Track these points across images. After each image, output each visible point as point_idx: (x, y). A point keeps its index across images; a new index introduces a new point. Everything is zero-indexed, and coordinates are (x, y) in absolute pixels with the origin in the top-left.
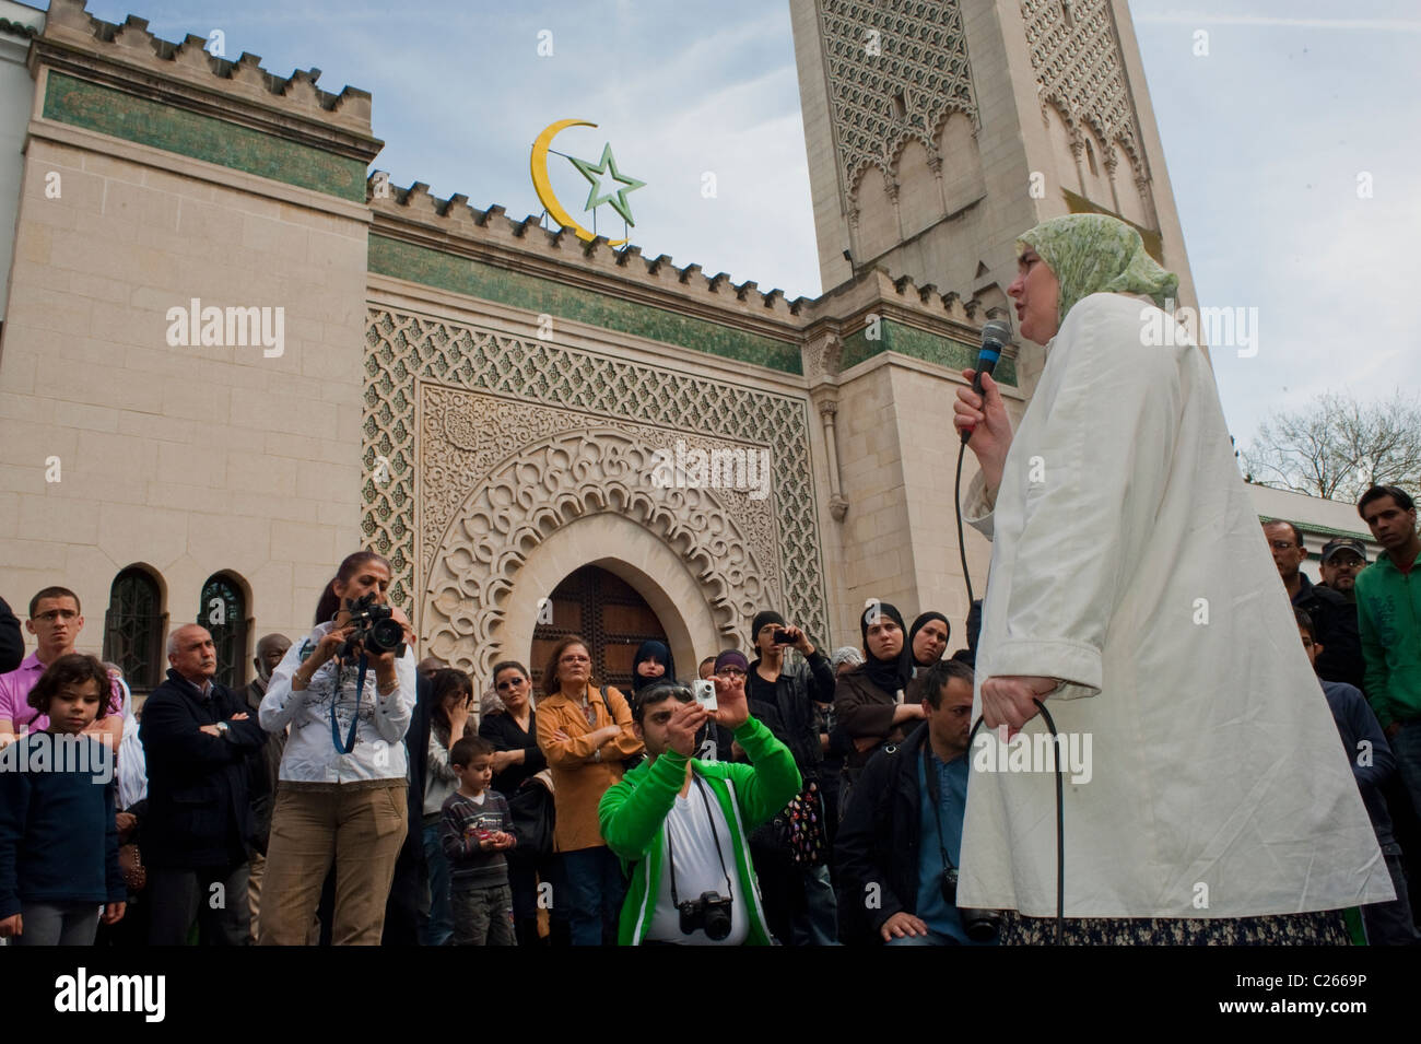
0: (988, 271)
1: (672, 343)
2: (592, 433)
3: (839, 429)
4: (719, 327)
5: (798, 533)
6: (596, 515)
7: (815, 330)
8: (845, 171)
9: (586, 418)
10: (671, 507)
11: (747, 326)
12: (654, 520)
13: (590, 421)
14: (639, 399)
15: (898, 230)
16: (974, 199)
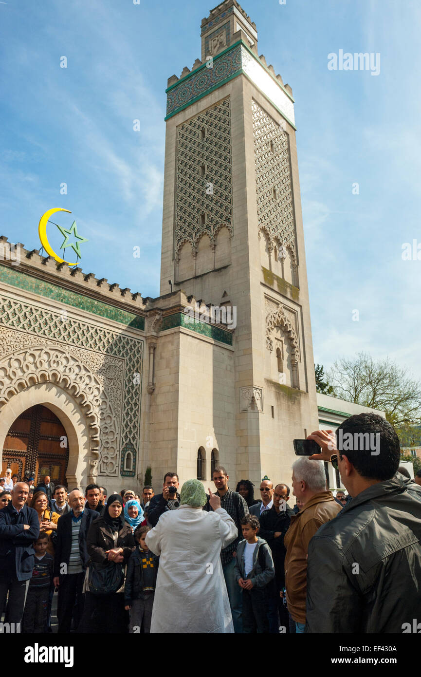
0: (227, 295)
1: (90, 311)
2: (48, 348)
3: (156, 355)
4: (111, 307)
5: (132, 398)
6: (44, 383)
7: (152, 312)
8: (177, 241)
9: (46, 341)
10: (78, 383)
11: (123, 307)
12: (70, 388)
13: (48, 342)
14: (71, 334)
15: (194, 271)
16: (226, 264)
